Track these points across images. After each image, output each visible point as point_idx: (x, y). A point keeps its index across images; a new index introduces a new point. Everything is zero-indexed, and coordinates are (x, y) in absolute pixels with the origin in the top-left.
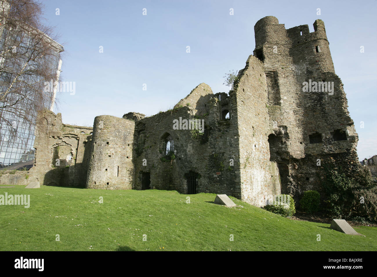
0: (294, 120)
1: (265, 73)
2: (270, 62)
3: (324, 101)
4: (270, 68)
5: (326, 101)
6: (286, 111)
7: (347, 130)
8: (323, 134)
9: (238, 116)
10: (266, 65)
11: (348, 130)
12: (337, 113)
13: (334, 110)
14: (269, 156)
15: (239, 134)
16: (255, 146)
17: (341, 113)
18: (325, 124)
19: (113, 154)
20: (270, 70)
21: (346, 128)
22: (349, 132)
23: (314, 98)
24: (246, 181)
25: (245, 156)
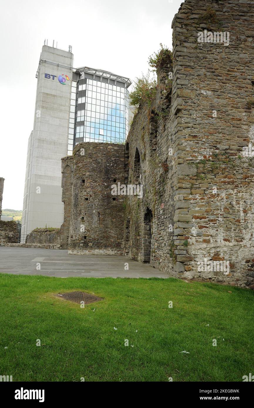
19: (91, 196)
24: (205, 218)
25: (205, 157)
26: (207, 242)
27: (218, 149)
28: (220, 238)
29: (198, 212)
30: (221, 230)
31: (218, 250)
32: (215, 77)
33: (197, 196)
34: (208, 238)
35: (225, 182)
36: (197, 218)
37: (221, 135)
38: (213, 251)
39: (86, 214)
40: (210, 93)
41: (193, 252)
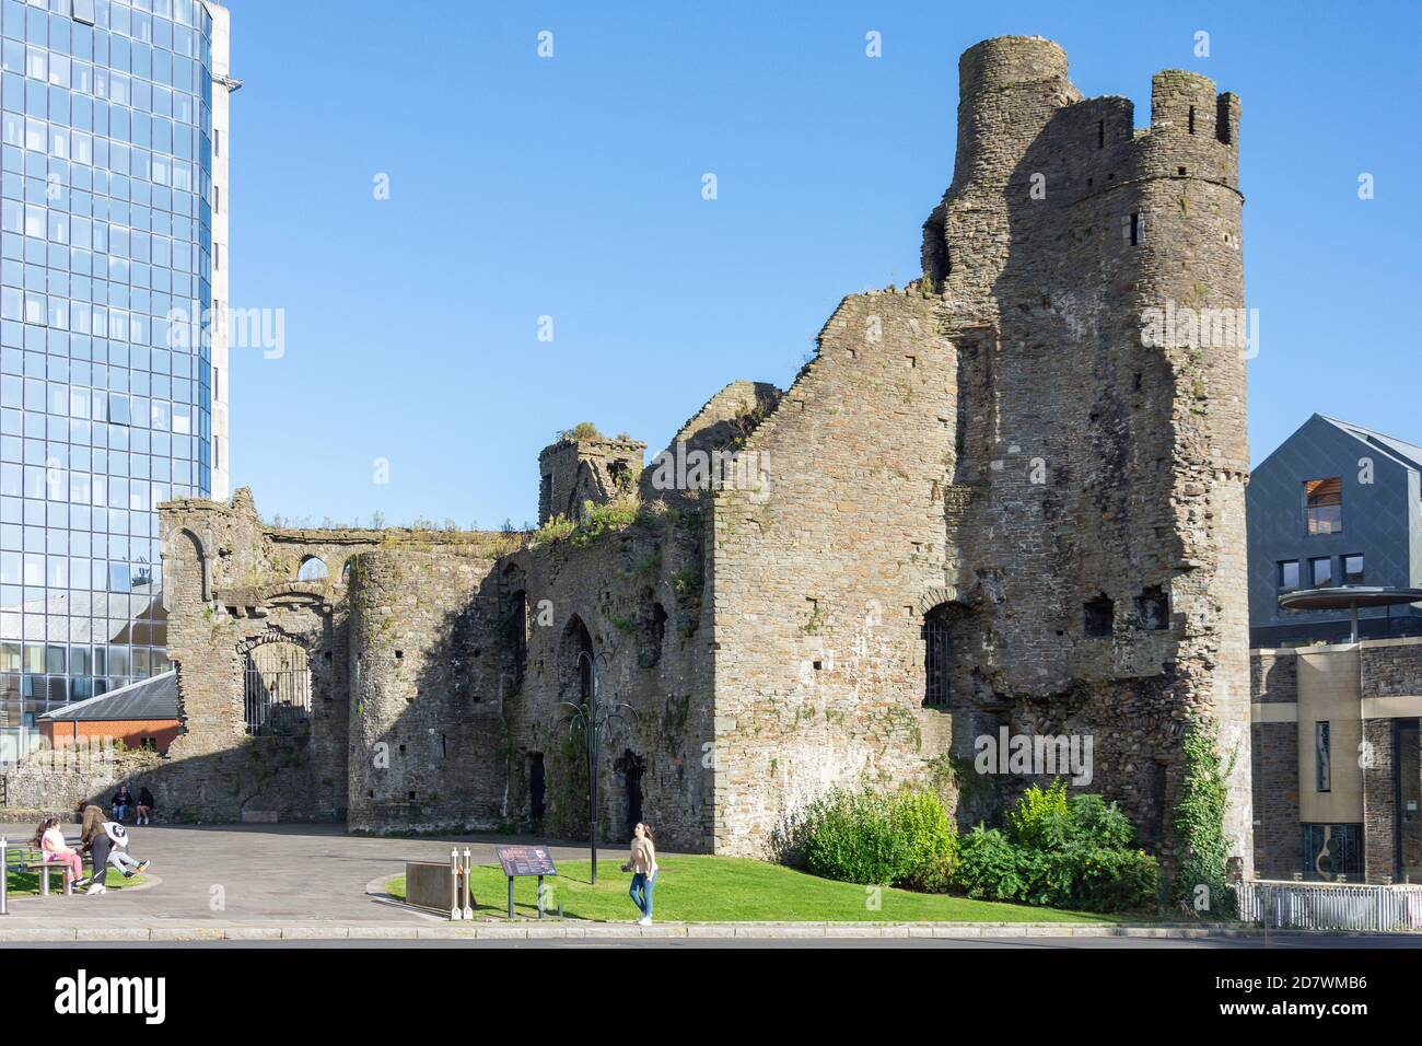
0: (1040, 540)
1: (951, 340)
2: (972, 285)
3: (1129, 465)
4: (971, 316)
5: (1134, 470)
6: (1012, 504)
7: (1171, 588)
8: (1117, 603)
9: (717, 582)
10: (952, 303)
11: (1174, 592)
12: (1155, 523)
13: (1149, 507)
14: (920, 692)
15: (717, 640)
16: (817, 665)
17: (1166, 520)
18: (1124, 561)
20: (968, 324)
21: (1169, 583)
22: (1175, 599)
23: (1107, 451)
24: (744, 783)
25: (746, 706)
26: (746, 811)
27: (760, 694)
28: (761, 806)
29: (735, 776)
30: (762, 796)
31: (758, 820)
32: (761, 594)
33: (736, 757)
34: (745, 807)
35: (767, 738)
36: (735, 783)
37: (765, 676)
38: (752, 822)
39: (409, 738)
40: (754, 617)
41: (731, 824)
